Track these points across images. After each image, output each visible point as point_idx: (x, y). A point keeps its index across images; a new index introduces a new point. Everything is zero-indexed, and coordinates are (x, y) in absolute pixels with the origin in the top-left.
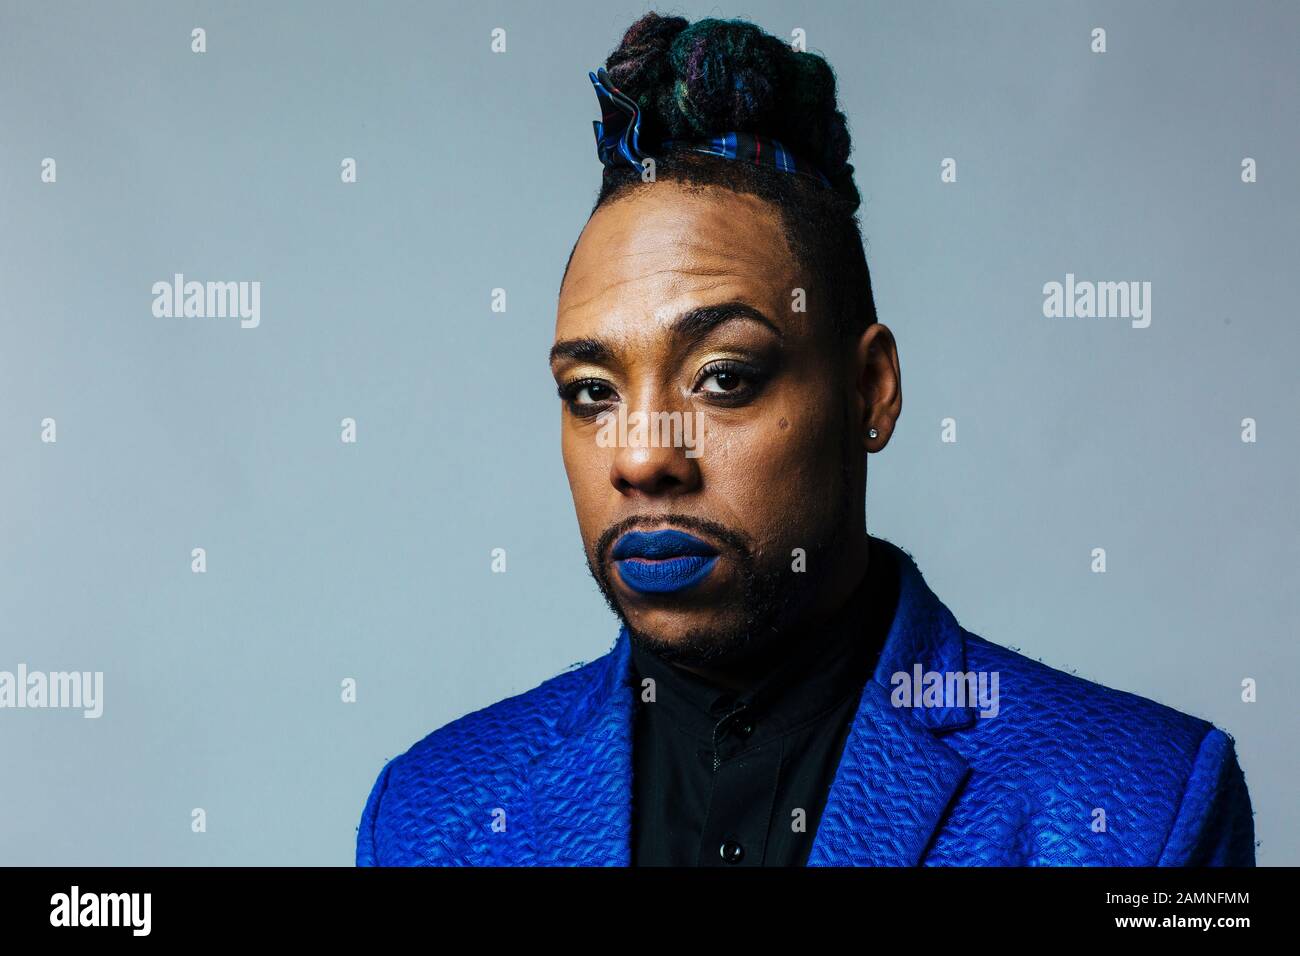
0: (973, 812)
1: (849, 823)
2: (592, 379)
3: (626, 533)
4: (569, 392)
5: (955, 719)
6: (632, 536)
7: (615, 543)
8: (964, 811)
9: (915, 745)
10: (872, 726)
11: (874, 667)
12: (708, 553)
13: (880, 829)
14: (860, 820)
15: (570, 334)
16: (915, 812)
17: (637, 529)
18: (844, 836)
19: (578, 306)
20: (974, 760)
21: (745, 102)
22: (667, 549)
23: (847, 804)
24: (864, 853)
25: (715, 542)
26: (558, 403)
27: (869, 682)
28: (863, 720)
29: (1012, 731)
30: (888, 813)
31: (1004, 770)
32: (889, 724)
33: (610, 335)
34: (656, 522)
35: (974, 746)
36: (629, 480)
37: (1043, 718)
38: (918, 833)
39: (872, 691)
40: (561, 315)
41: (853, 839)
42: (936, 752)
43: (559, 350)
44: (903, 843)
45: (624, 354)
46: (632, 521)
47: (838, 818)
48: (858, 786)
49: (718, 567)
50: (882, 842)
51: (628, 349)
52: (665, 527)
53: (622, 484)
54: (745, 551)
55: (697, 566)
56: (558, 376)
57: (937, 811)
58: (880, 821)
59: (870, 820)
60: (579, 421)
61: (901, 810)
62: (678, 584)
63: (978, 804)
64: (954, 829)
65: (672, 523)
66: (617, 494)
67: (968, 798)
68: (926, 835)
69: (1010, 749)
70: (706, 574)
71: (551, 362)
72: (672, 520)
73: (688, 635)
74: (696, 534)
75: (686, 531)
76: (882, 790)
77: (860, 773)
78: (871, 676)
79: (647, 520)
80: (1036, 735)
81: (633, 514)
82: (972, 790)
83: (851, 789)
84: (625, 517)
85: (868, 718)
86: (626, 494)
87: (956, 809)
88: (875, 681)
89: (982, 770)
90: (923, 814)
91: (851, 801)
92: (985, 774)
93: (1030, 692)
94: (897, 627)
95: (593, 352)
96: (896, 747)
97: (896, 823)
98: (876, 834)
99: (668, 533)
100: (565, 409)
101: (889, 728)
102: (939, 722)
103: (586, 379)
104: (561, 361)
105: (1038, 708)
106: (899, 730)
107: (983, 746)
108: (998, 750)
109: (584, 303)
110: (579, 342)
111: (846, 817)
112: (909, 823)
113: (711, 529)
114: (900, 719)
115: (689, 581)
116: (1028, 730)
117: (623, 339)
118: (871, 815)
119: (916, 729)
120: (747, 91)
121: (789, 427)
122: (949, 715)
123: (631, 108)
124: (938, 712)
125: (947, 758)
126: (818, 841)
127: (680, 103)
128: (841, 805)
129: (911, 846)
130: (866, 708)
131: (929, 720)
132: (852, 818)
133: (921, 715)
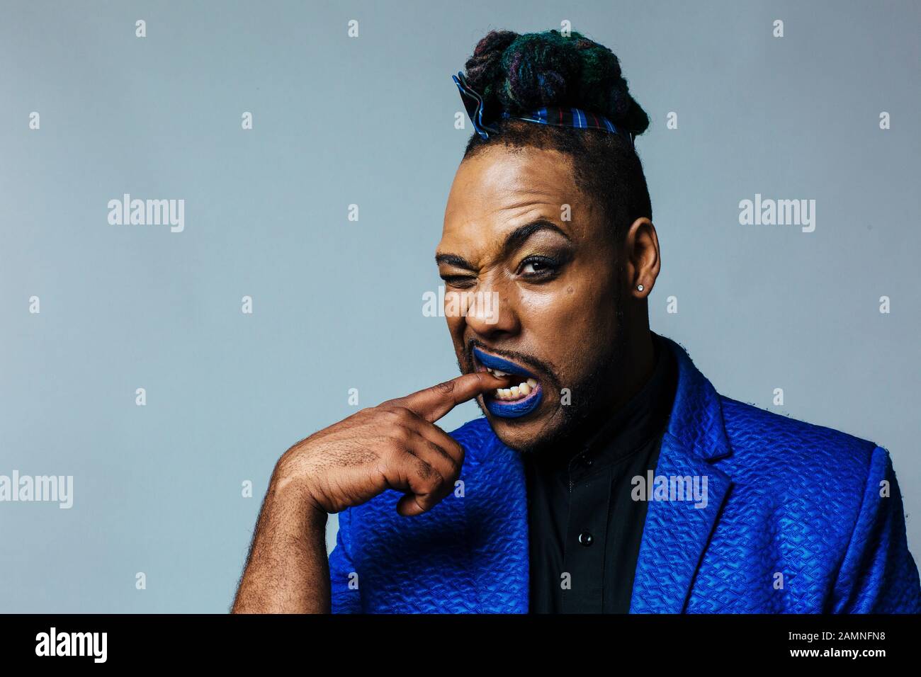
0: (738, 509)
1: (663, 523)
5: (720, 451)
8: (731, 509)
9: (698, 471)
10: (670, 461)
11: (667, 425)
13: (682, 524)
14: (669, 520)
16: (702, 512)
18: (660, 532)
20: (734, 476)
21: (547, 93)
23: (660, 511)
24: (674, 541)
27: (665, 435)
28: (665, 459)
29: (757, 458)
30: (686, 514)
31: (755, 482)
32: (680, 459)
35: (734, 468)
37: (776, 448)
38: (705, 525)
39: (668, 440)
41: (666, 532)
42: (712, 474)
44: (697, 533)
47: (656, 520)
50: (683, 533)
57: (715, 510)
58: (681, 519)
59: (675, 520)
61: (693, 512)
63: (741, 504)
64: (727, 520)
67: (734, 501)
68: (710, 525)
69: (758, 469)
78: (666, 431)
80: (773, 459)
82: (736, 496)
83: (662, 502)
87: (727, 507)
88: (668, 433)
89: (740, 483)
90: (707, 513)
91: (661, 509)
92: (742, 486)
93: (765, 432)
94: (679, 397)
97: (691, 520)
98: (679, 528)
101: (680, 461)
102: (710, 454)
105: (771, 442)
106: (686, 462)
107: (739, 467)
108: (750, 470)
111: (660, 520)
112: (699, 519)
114: (687, 455)
116: (767, 457)
118: (675, 517)
119: (697, 460)
120: (548, 86)
121: (574, 293)
122: (716, 449)
123: (477, 99)
124: (709, 448)
125: (718, 476)
126: (645, 536)
127: (510, 93)
128: (656, 513)
129: (701, 533)
130: (666, 450)
131: (704, 453)
132: (664, 520)
133: (699, 451)
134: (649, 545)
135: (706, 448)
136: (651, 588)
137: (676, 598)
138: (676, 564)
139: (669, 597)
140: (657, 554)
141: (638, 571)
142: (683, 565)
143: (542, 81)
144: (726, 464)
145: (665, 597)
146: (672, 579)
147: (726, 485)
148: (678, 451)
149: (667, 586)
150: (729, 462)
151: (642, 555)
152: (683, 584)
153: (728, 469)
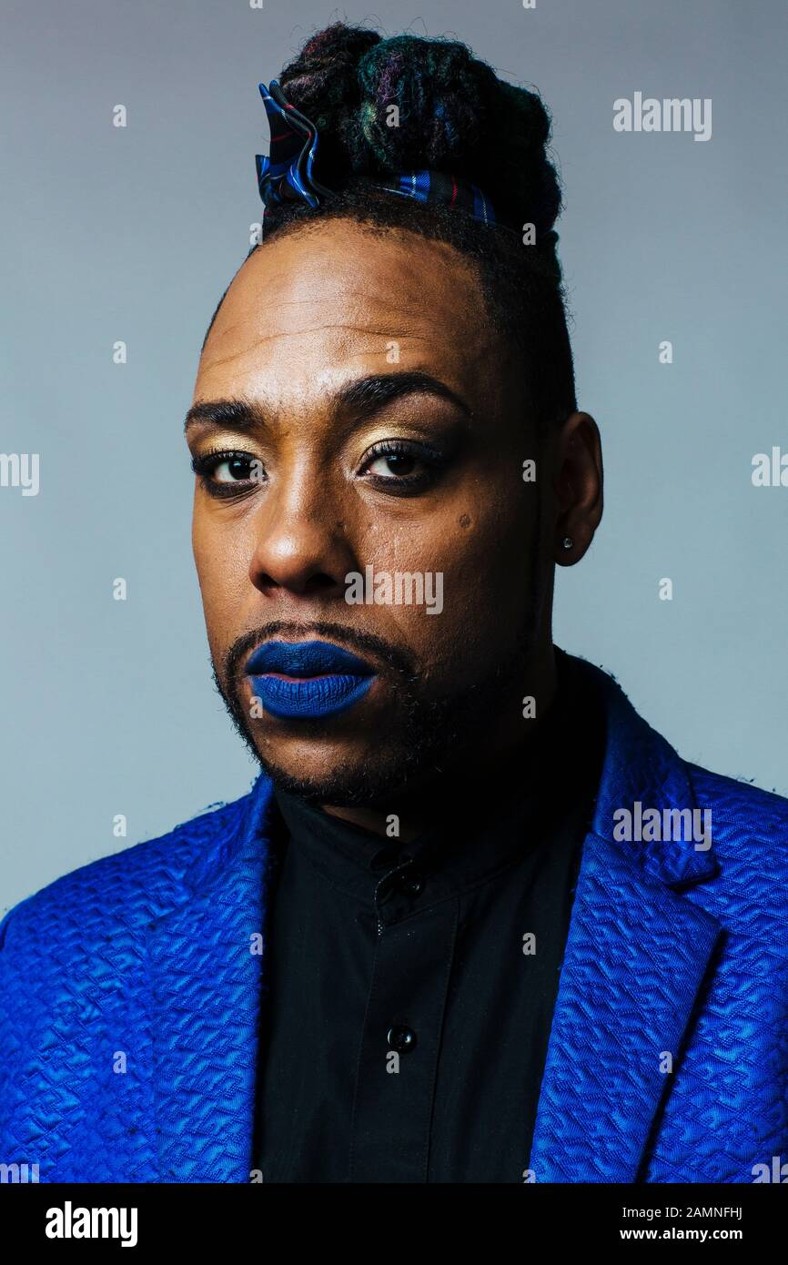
1: (589, 1012)
2: (235, 451)
3: (265, 642)
4: (205, 465)
6: (272, 647)
7: (251, 655)
8: (721, 985)
9: (654, 907)
10: (600, 888)
11: (591, 817)
12: (363, 671)
13: (627, 1016)
14: (601, 1007)
15: (212, 395)
16: (667, 991)
17: (278, 638)
18: (587, 1030)
19: (224, 361)
20: (725, 918)
21: (445, 133)
22: (313, 664)
23: (584, 989)
24: (612, 1049)
25: (373, 660)
26: (191, 478)
27: (588, 837)
28: (589, 884)
29: (768, 881)
31: (767, 932)
32: (620, 885)
33: (262, 398)
34: (303, 630)
35: (724, 900)
36: (273, 575)
38: (675, 1017)
39: (594, 846)
40: (202, 372)
41: (597, 1031)
42: (681, 913)
43: (198, 413)
44: (657, 1032)
45: (276, 421)
46: (273, 628)
47: (576, 1007)
48: (593, 965)
49: (375, 689)
50: (631, 1033)
51: (281, 417)
52: (312, 637)
53: (264, 580)
54: (409, 671)
55: (350, 688)
56: (194, 446)
57: (693, 987)
58: (626, 1005)
59: (613, 1006)
60: (216, 503)
61: (648, 990)
62: (325, 709)
64: (714, 1008)
65: (322, 633)
66: (255, 594)
68: (684, 1018)
70: (361, 696)
71: (187, 427)
72: (322, 628)
73: (334, 772)
74: (349, 648)
75: (339, 644)
76: (623, 967)
77: (594, 949)
78: (590, 829)
79: (291, 627)
81: (274, 619)
82: (730, 958)
83: (587, 970)
84: (264, 622)
85: (594, 881)
86: (267, 594)
88: (594, 833)
89: (737, 930)
90: (676, 993)
91: (588, 984)
92: (742, 938)
93: (781, 831)
94: (610, 764)
95: (238, 417)
96: (632, 912)
97: (645, 1007)
98: (623, 1023)
99: (316, 645)
100: (198, 487)
101: (621, 891)
103: (228, 451)
104: (198, 427)
106: (633, 891)
107: (734, 899)
108: (756, 906)
109: (232, 358)
110: (224, 404)
111: (585, 1006)
112: (661, 1005)
113: (368, 643)
114: (633, 877)
115: (340, 704)
117: (277, 404)
118: (614, 999)
119: (653, 888)
120: (447, 120)
121: (472, 526)
122: (688, 864)
123: (307, 129)
124: (674, 863)
125: (695, 918)
126: (554, 1038)
127: (366, 129)
128: (577, 991)
129: (667, 1034)
130: (590, 867)
131: (666, 873)
132: (592, 1005)
133: (655, 869)
134: (564, 1056)
135: (668, 862)
136: (571, 1142)
137: (621, 1164)
138: (617, 1095)
139: (606, 1162)
140: (580, 1074)
141: (542, 1106)
142: (635, 1097)
143: (439, 112)
144: (707, 894)
145: (597, 1161)
146: (610, 1124)
147: (712, 936)
148: (616, 868)
149: (600, 1139)
150: (711, 889)
151: (548, 1074)
152: (632, 1136)
153: (712, 903)
